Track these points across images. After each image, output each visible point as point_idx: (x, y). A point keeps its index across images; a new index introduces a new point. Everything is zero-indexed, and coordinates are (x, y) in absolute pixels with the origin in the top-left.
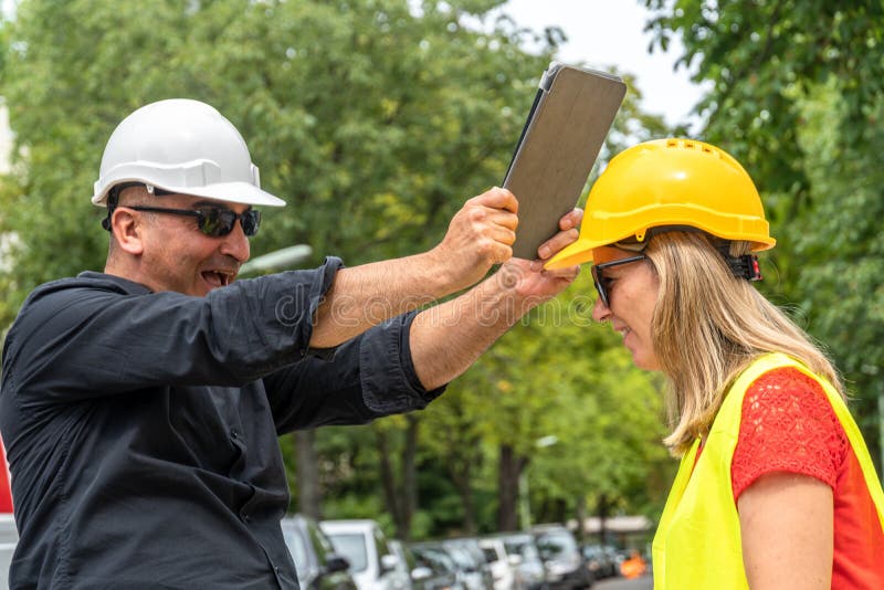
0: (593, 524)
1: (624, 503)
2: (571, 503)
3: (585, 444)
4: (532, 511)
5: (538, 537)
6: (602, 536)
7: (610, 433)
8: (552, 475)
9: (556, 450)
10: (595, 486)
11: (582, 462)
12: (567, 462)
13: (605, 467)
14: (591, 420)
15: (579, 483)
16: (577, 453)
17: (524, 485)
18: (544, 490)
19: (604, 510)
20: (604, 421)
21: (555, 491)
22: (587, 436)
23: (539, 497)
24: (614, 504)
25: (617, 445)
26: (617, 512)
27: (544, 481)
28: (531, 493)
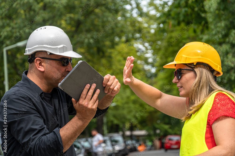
0: (128, 133)
1: (139, 126)
2: (121, 126)
3: (126, 106)
4: (108, 129)
5: (111, 137)
6: (131, 137)
7: (135, 102)
8: (115, 116)
9: (116, 108)
10: (129, 120)
11: (125, 112)
12: (120, 112)
13: (133, 114)
14: (128, 98)
15: (123, 119)
16: (123, 108)
17: (105, 120)
18: (112, 122)
19: (132, 129)
20: (133, 98)
21: (116, 122)
22: (127, 103)
23: (110, 124)
24: (136, 126)
25: (137, 106)
26: (136, 129)
27: (112, 118)
28: (107, 122)
